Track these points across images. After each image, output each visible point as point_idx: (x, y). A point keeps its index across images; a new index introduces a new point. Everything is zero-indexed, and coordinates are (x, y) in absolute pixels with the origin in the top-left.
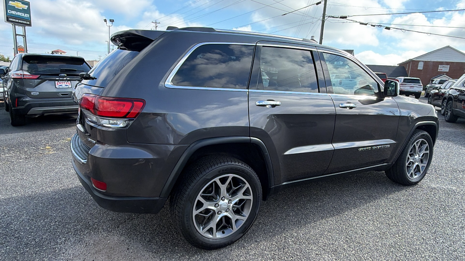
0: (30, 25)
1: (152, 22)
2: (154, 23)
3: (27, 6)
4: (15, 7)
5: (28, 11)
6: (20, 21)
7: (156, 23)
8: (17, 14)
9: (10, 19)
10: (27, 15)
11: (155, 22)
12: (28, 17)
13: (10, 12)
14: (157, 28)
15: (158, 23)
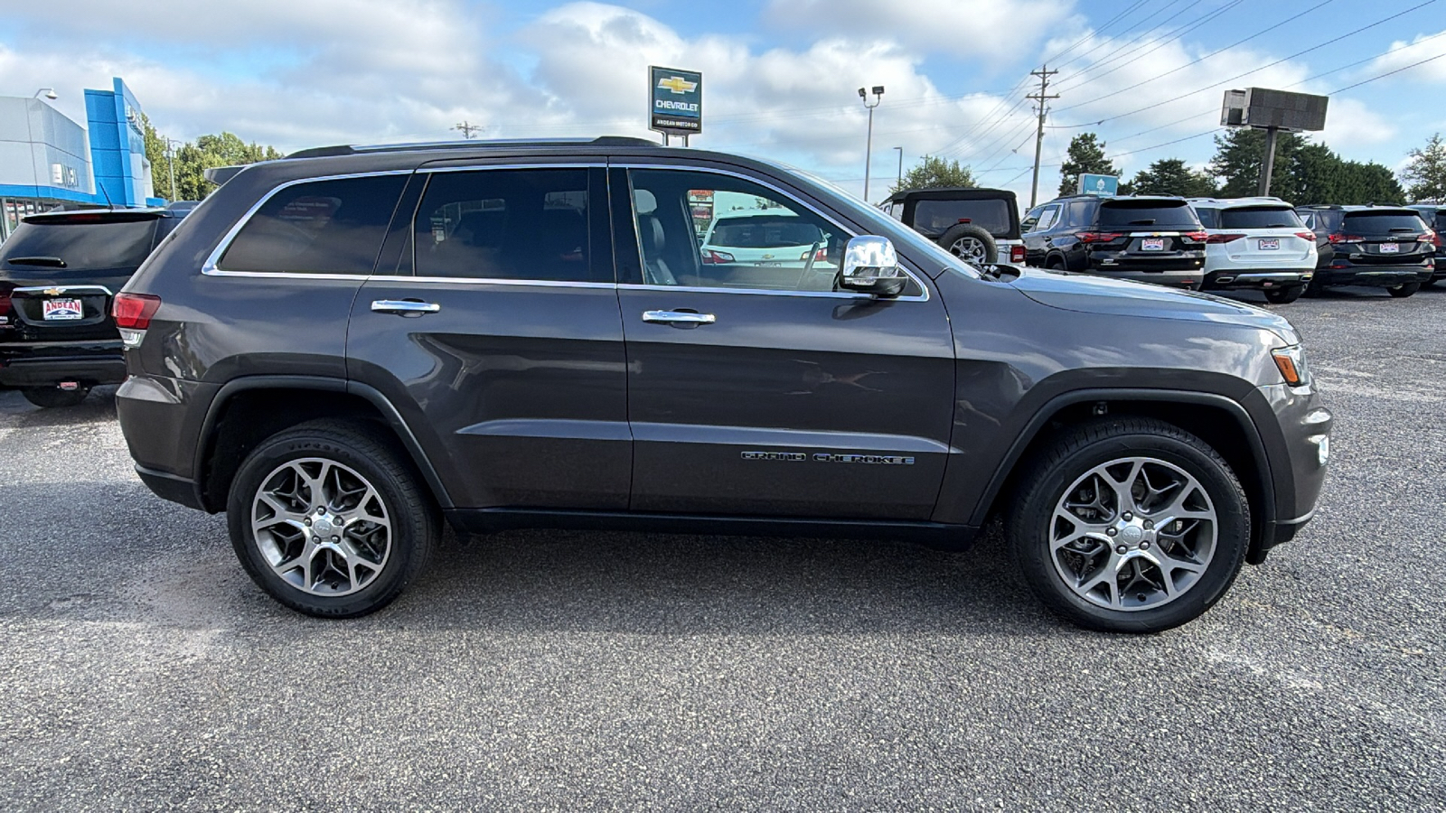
0: (698, 130)
1: (1032, 73)
2: (1037, 74)
3: (695, 85)
4: (670, 90)
5: (695, 97)
6: (678, 124)
7: (1044, 73)
8: (673, 107)
9: (658, 122)
10: (693, 107)
11: (1042, 71)
12: (696, 110)
13: (660, 104)
14: (1046, 88)
15: (1051, 73)
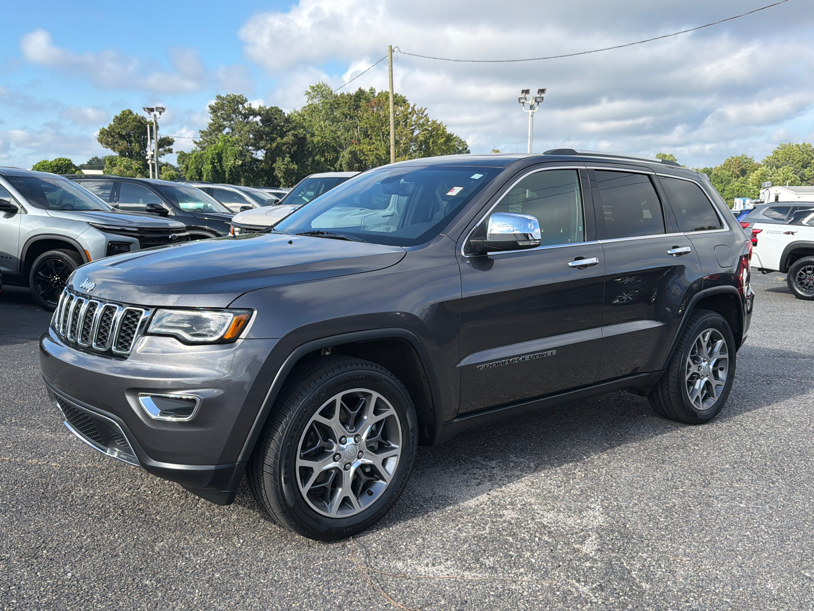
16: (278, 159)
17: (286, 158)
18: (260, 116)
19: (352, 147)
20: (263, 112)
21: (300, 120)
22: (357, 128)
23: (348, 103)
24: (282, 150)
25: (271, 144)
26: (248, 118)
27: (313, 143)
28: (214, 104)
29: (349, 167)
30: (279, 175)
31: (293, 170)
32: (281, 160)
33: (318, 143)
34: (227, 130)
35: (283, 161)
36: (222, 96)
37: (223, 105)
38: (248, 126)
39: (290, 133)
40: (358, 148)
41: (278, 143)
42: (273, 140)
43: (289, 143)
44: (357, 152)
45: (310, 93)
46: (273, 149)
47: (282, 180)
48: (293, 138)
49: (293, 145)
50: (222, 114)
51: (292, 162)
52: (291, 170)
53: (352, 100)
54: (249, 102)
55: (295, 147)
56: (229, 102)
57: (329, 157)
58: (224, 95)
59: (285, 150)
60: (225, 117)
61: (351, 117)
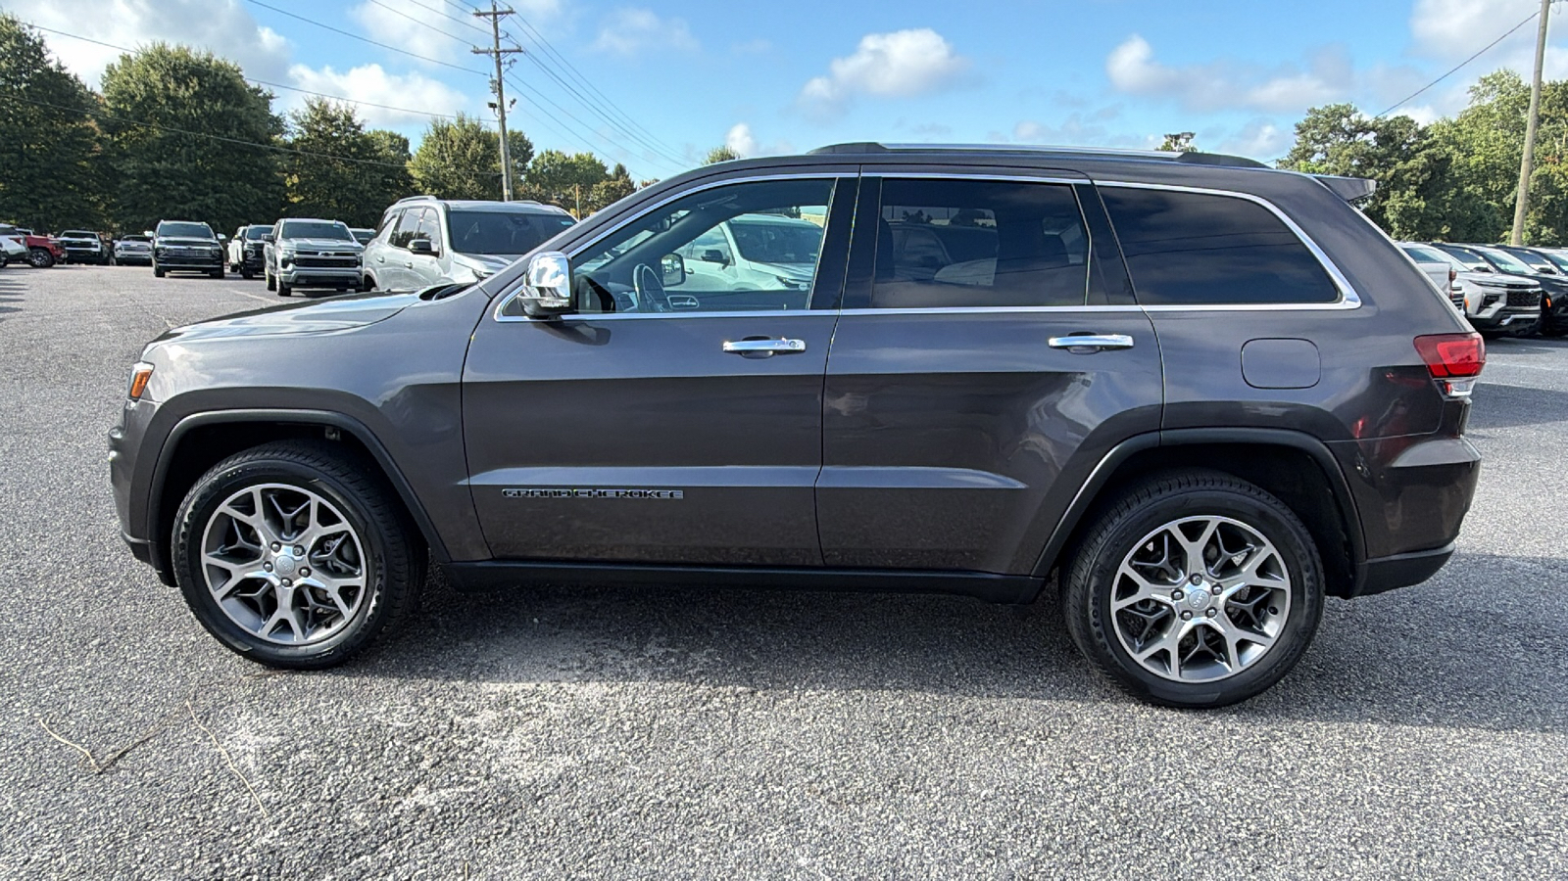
16: (1392, 193)
17: (1407, 192)
18: (1376, 131)
19: (1543, 169)
20: (1380, 126)
21: (1450, 132)
22: (1560, 136)
23: (1549, 98)
24: (1402, 180)
25: (1385, 172)
26: (1355, 136)
27: (1468, 166)
28: (1303, 122)
29: (1533, 202)
30: (1391, 218)
31: (1417, 209)
32: (1398, 195)
33: (1477, 166)
34: (1319, 156)
35: (1402, 196)
36: (1316, 108)
37: (1316, 121)
38: (1351, 149)
39: (1422, 153)
40: (1554, 169)
41: (1397, 171)
42: (1388, 166)
43: (1417, 169)
44: (1554, 176)
45: (1478, 88)
46: (1388, 179)
47: (1395, 225)
48: (1425, 160)
49: (1422, 172)
50: (1312, 135)
51: (1417, 197)
52: (1413, 208)
53: (1559, 91)
54: (1358, 114)
55: (1426, 175)
56: (1326, 116)
57: (1494, 186)
58: (1319, 108)
59: (1409, 180)
60: (1319, 137)
61: (1553, 120)
